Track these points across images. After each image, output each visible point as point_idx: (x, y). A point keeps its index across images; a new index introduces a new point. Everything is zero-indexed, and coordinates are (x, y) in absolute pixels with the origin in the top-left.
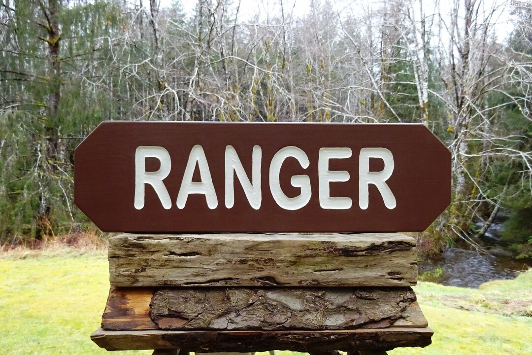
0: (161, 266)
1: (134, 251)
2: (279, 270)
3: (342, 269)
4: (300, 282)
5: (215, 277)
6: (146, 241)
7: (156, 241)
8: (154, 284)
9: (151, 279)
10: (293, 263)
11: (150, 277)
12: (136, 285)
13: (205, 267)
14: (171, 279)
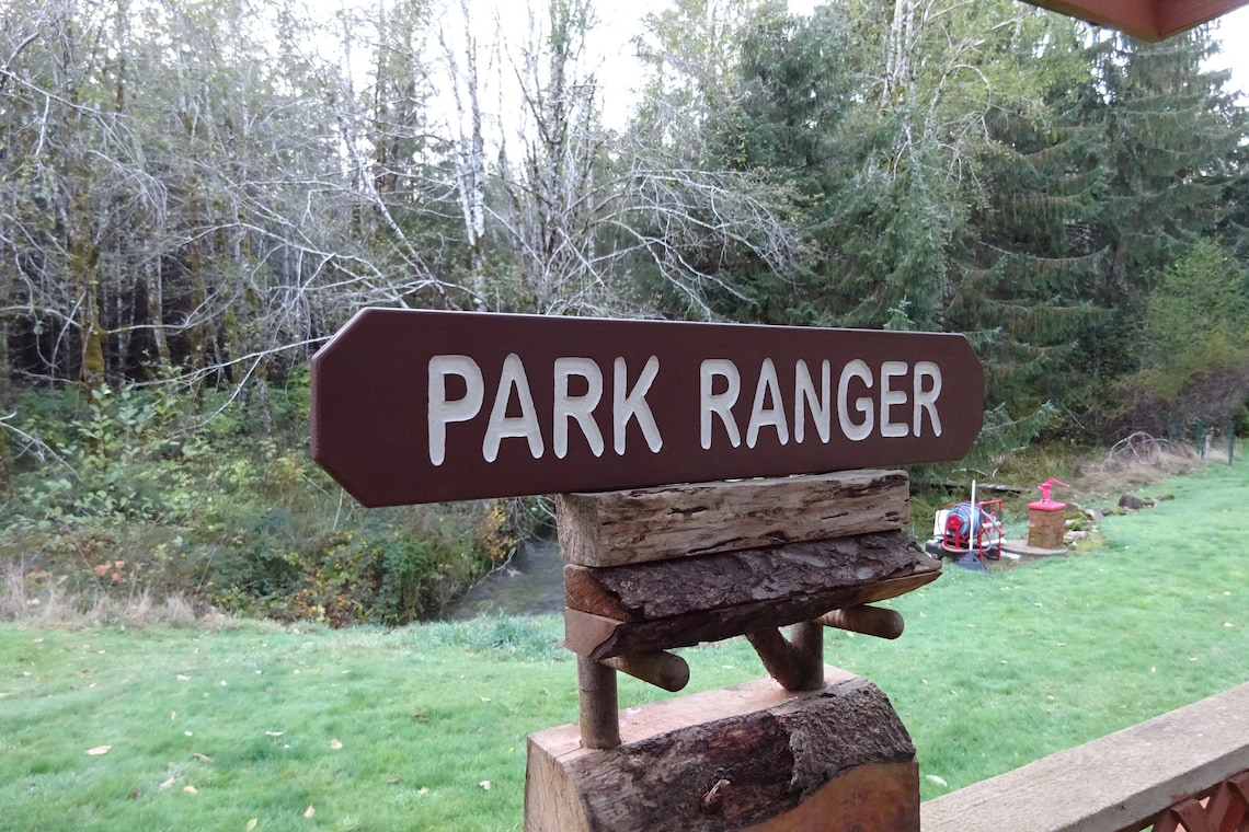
0: (663, 529)
1: (632, 512)
2: (789, 521)
3: (847, 514)
4: (808, 535)
5: (722, 538)
6: (643, 497)
7: (656, 495)
8: (655, 557)
9: (651, 550)
10: (801, 511)
11: (649, 547)
12: (633, 561)
13: (712, 526)
14: (673, 547)
